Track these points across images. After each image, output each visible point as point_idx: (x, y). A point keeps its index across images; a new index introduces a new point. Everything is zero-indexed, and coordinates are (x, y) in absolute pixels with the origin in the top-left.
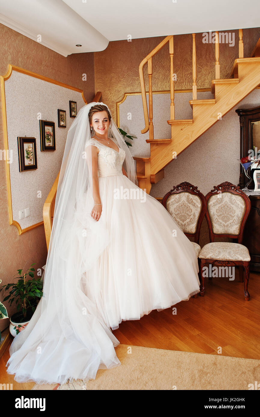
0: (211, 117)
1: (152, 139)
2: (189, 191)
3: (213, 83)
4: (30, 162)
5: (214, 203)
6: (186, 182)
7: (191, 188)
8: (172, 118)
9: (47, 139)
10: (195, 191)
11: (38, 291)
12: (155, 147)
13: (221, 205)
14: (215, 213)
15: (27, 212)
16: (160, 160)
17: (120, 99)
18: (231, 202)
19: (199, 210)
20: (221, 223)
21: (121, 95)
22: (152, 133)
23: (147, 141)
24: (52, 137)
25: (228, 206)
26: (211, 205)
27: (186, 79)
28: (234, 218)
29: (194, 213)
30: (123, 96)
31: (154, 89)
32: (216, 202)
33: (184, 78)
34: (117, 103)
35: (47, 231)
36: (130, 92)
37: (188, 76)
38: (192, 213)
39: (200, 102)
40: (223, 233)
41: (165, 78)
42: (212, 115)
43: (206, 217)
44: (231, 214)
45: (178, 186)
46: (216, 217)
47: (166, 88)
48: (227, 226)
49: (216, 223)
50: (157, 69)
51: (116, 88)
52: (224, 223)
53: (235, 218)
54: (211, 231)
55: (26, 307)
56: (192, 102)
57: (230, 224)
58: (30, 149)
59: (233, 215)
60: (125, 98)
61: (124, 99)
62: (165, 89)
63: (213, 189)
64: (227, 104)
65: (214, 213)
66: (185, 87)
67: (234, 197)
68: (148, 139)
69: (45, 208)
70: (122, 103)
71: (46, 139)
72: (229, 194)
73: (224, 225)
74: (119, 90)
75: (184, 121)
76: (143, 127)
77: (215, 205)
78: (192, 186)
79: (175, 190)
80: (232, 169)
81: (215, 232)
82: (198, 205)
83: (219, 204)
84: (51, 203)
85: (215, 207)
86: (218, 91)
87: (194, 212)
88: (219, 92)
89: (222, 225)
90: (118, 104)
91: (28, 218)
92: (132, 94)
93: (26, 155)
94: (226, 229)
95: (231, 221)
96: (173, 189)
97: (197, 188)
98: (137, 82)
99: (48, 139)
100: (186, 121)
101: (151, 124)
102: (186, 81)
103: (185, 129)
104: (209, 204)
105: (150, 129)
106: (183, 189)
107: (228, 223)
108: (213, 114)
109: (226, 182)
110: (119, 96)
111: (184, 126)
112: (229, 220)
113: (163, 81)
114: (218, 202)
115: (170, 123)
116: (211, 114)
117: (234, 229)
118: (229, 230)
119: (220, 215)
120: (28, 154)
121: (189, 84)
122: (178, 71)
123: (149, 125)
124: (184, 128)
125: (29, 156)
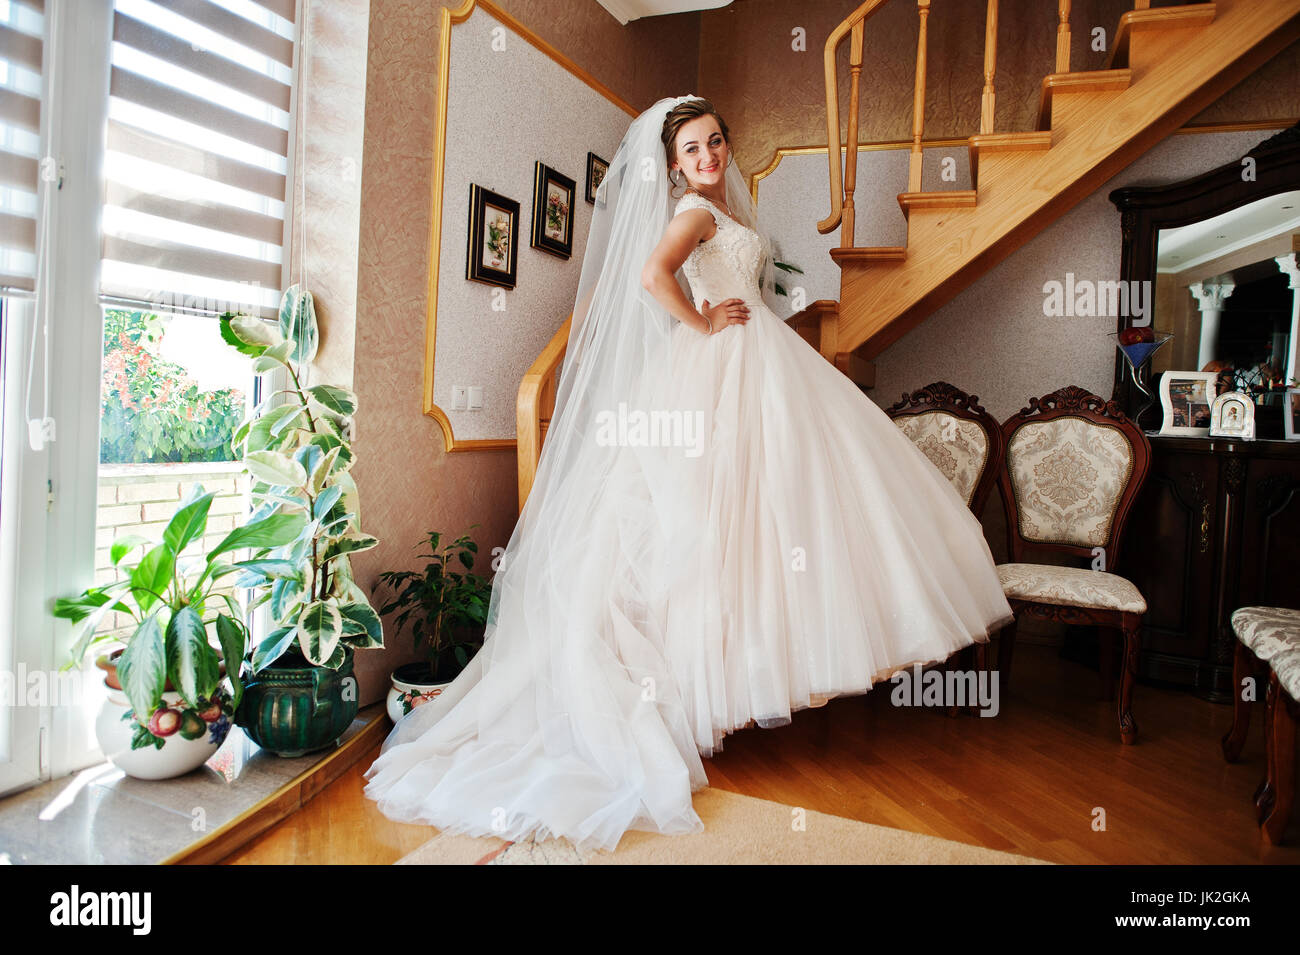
0: (1035, 186)
1: (850, 245)
2: (949, 407)
3: (1047, 86)
4: (498, 261)
5: (1028, 447)
6: (941, 383)
7: (958, 401)
8: (914, 186)
9: (551, 218)
10: (970, 409)
11: (477, 600)
12: (855, 274)
13: (1051, 452)
14: (1032, 476)
15: (473, 397)
16: (868, 312)
17: (764, 164)
18: (1084, 444)
19: (980, 462)
20: (1048, 508)
21: (767, 154)
22: (851, 232)
23: (834, 253)
24: (564, 217)
25: (1073, 458)
26: (1018, 451)
27: (961, 109)
28: (1090, 495)
29: (964, 472)
30: (772, 157)
31: (863, 136)
32: (1035, 443)
33: (953, 106)
34: (753, 175)
35: (523, 452)
36: (792, 145)
37: (966, 100)
38: (958, 471)
39: (1003, 139)
40: (1053, 538)
41: (898, 108)
42: (1036, 183)
43: (1001, 486)
44: (1083, 480)
45: (918, 395)
46: (1032, 487)
47: (897, 132)
48: (1069, 516)
49: (1031, 507)
50: (875, 82)
51: (753, 134)
52: (1058, 507)
53: (1097, 494)
54: (1015, 531)
55: (442, 645)
56: (976, 139)
57: (1080, 511)
58: (502, 226)
59: (1088, 485)
60: (777, 160)
61: (775, 163)
62: (896, 138)
63: (1029, 406)
64: (1088, 149)
65: (1025, 476)
66: (956, 132)
67: (1094, 431)
68: (837, 245)
69: (523, 386)
70: (767, 175)
71: (547, 217)
72: (1080, 424)
73: (1058, 515)
74: (763, 140)
75: (949, 194)
76: (824, 214)
77: (1030, 451)
78: (962, 395)
79: (908, 405)
80: (1089, 372)
81: (1026, 534)
82: (978, 447)
83: (1045, 449)
84: (544, 376)
85: (1032, 457)
86: (1060, 113)
87: (963, 467)
88: (1063, 117)
89: (1051, 512)
90: (757, 177)
91: (476, 413)
92: (797, 151)
93: (487, 238)
94: (1064, 525)
95: (1081, 503)
96: (900, 401)
97: (976, 399)
98: (814, 119)
99: (555, 219)
100: (957, 194)
101: (849, 204)
102: (960, 114)
103: (950, 222)
104: (1013, 448)
105: (845, 218)
106: (934, 402)
107: (1069, 509)
108: (1039, 180)
109: (1072, 388)
110: (761, 157)
111: (948, 215)
112: (1074, 499)
113: (890, 115)
114: (1041, 443)
115: (906, 201)
116: (1034, 180)
117: (1092, 527)
118: (1074, 530)
119: (1047, 483)
120: (494, 237)
121: (969, 124)
122: (938, 86)
123: (843, 207)
124: (947, 220)
125: (495, 243)
